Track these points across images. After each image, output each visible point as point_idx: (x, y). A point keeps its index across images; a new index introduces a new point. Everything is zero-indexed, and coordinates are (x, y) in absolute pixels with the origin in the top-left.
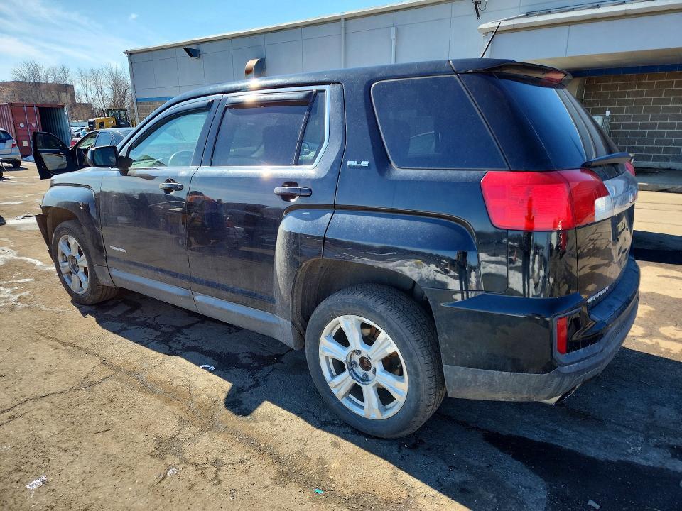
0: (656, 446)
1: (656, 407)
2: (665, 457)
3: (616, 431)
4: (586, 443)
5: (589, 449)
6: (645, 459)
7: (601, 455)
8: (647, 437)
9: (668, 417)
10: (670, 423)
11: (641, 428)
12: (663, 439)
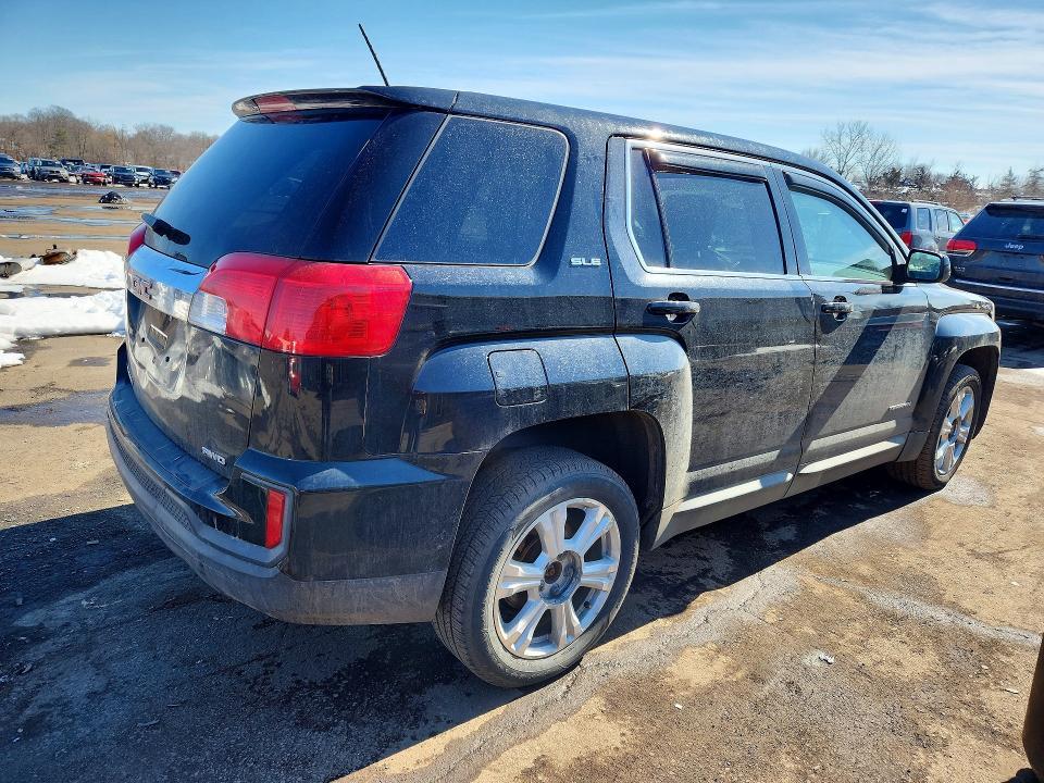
0: (67, 625)
1: (99, 685)
2: (51, 619)
3: (125, 611)
4: (143, 578)
5: (136, 575)
6: (72, 603)
7: (120, 578)
8: (84, 630)
9: (72, 678)
10: (65, 669)
11: (99, 638)
12: (64, 639)
